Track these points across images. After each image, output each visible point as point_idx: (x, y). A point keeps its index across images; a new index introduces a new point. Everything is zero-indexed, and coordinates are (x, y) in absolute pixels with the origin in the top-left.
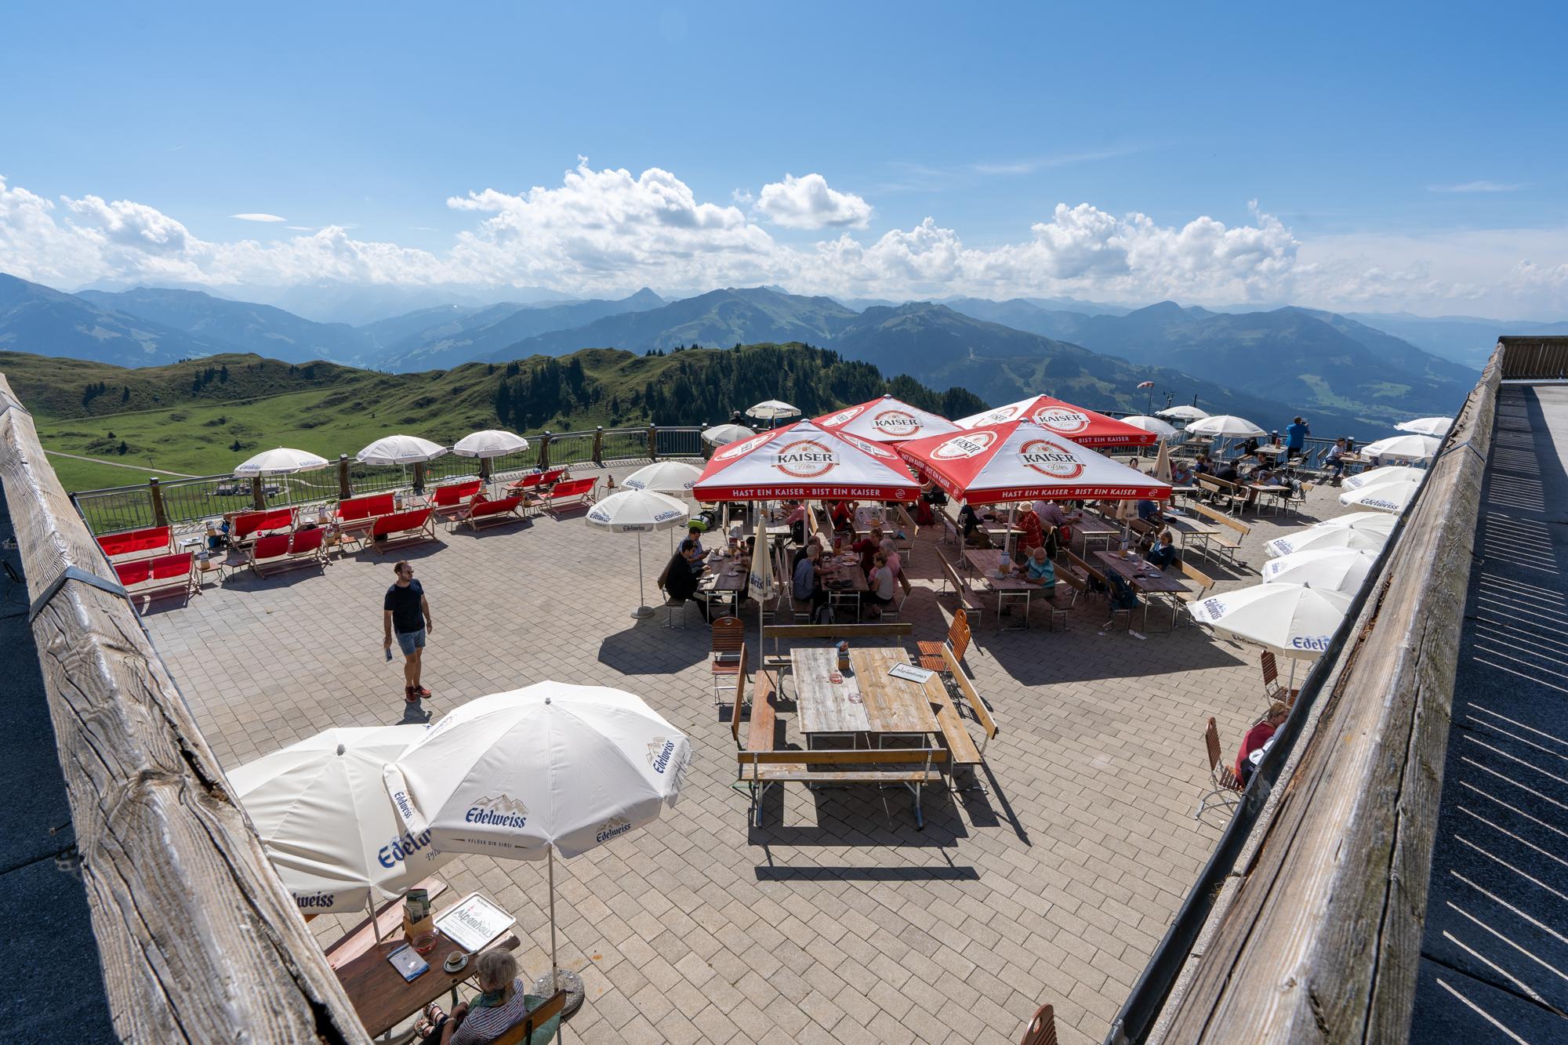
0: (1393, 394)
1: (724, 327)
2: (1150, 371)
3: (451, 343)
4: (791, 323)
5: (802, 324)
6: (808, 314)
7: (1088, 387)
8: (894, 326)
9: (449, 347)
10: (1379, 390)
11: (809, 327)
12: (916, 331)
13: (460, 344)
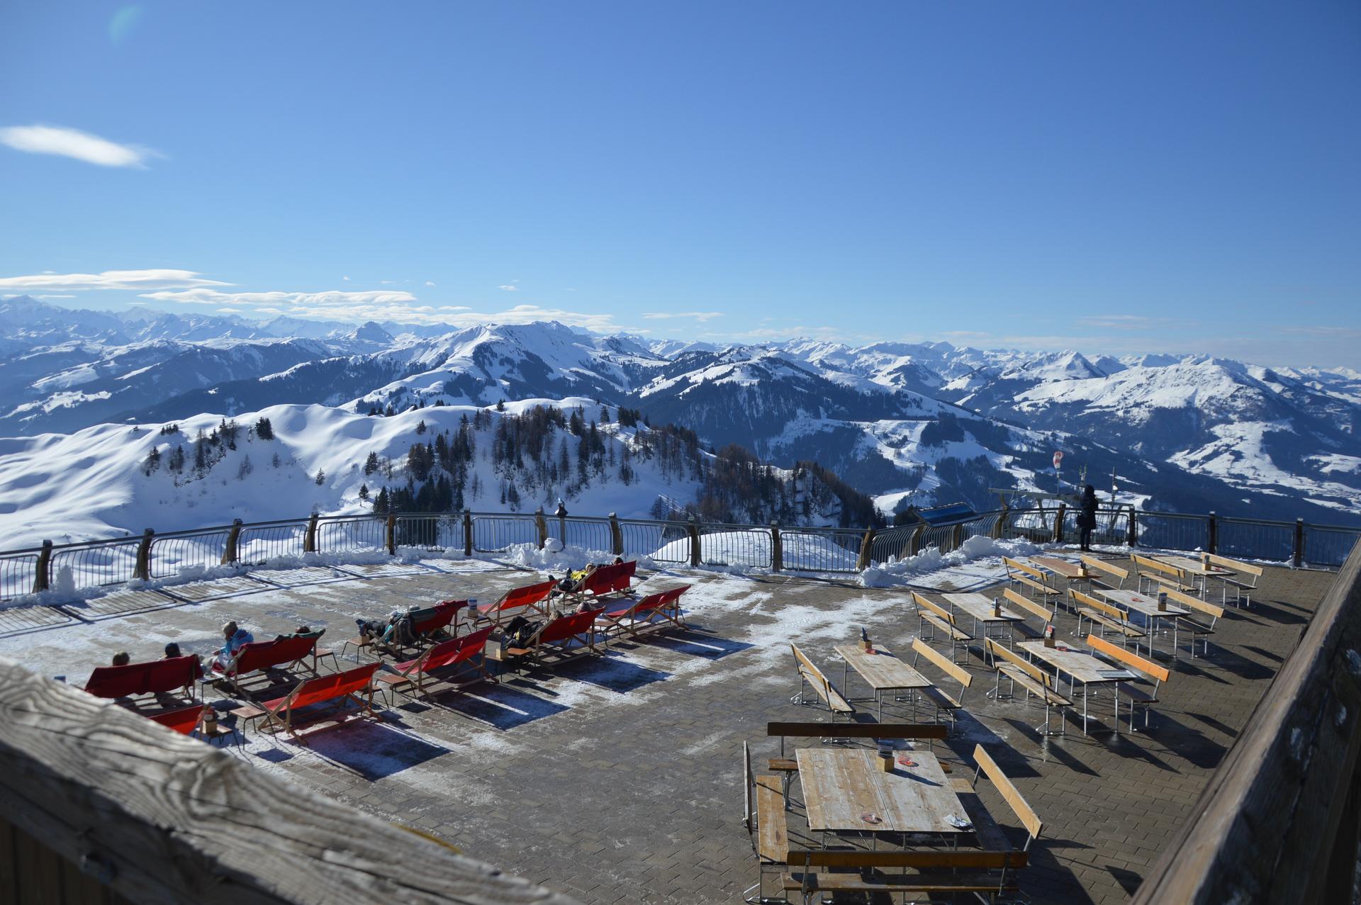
0: (1344, 468)
1: (480, 377)
2: (1054, 440)
3: (78, 396)
4: (577, 373)
5: (592, 374)
6: (599, 360)
7: (977, 460)
8: (718, 378)
9: (74, 402)
10: (1326, 464)
11: (600, 378)
12: (747, 384)
13: (91, 397)
